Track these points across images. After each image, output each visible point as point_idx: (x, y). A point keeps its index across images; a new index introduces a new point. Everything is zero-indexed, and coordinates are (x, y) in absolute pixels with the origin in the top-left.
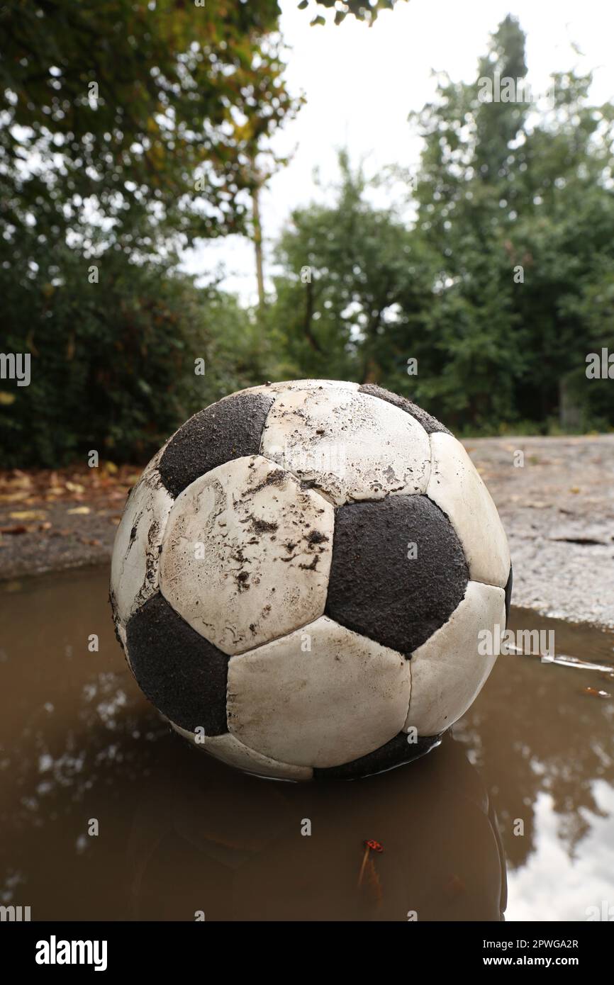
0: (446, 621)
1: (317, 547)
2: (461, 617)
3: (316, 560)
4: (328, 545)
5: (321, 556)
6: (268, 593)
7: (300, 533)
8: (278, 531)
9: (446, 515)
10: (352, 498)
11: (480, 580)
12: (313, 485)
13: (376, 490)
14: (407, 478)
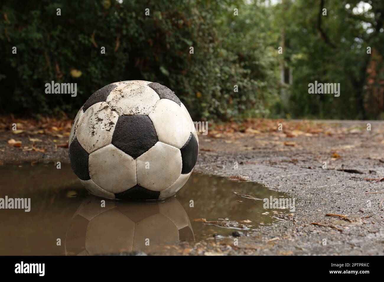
0: (148, 150)
1: (111, 125)
2: (153, 150)
3: (110, 129)
4: (114, 126)
5: (112, 128)
6: (98, 137)
7: (108, 122)
8: (103, 121)
9: (152, 121)
10: (124, 114)
11: (162, 141)
12: (114, 110)
13: (131, 113)
14: (142, 110)
